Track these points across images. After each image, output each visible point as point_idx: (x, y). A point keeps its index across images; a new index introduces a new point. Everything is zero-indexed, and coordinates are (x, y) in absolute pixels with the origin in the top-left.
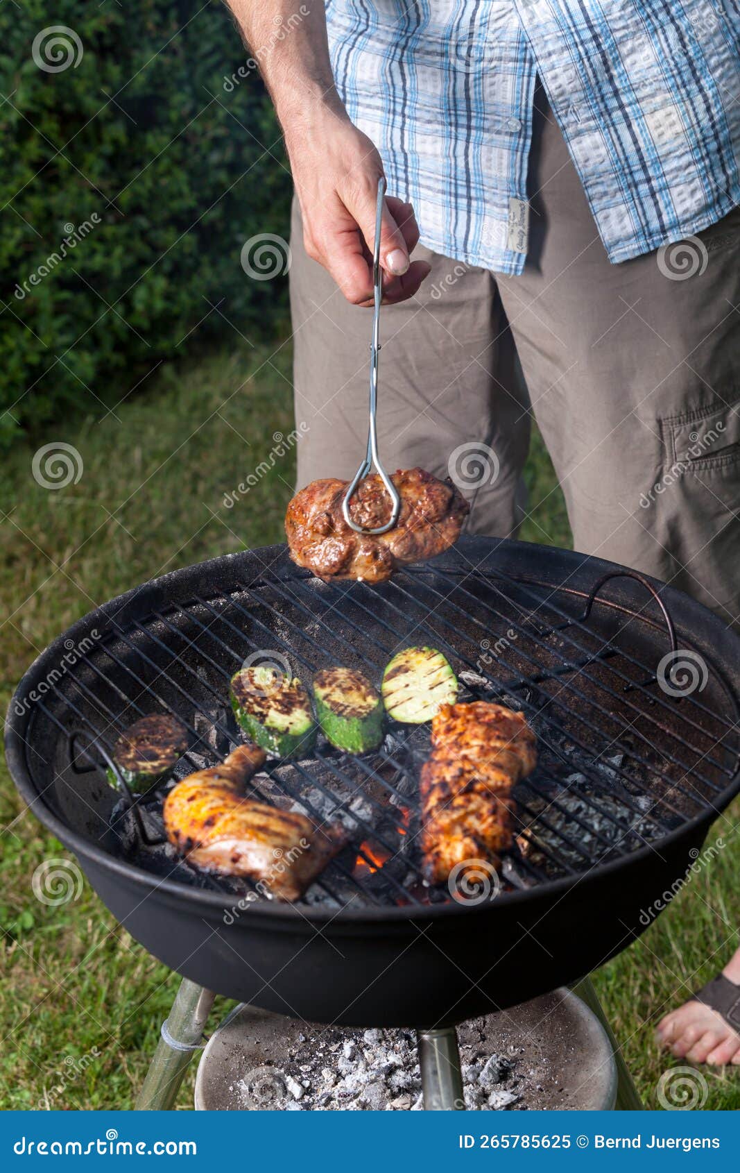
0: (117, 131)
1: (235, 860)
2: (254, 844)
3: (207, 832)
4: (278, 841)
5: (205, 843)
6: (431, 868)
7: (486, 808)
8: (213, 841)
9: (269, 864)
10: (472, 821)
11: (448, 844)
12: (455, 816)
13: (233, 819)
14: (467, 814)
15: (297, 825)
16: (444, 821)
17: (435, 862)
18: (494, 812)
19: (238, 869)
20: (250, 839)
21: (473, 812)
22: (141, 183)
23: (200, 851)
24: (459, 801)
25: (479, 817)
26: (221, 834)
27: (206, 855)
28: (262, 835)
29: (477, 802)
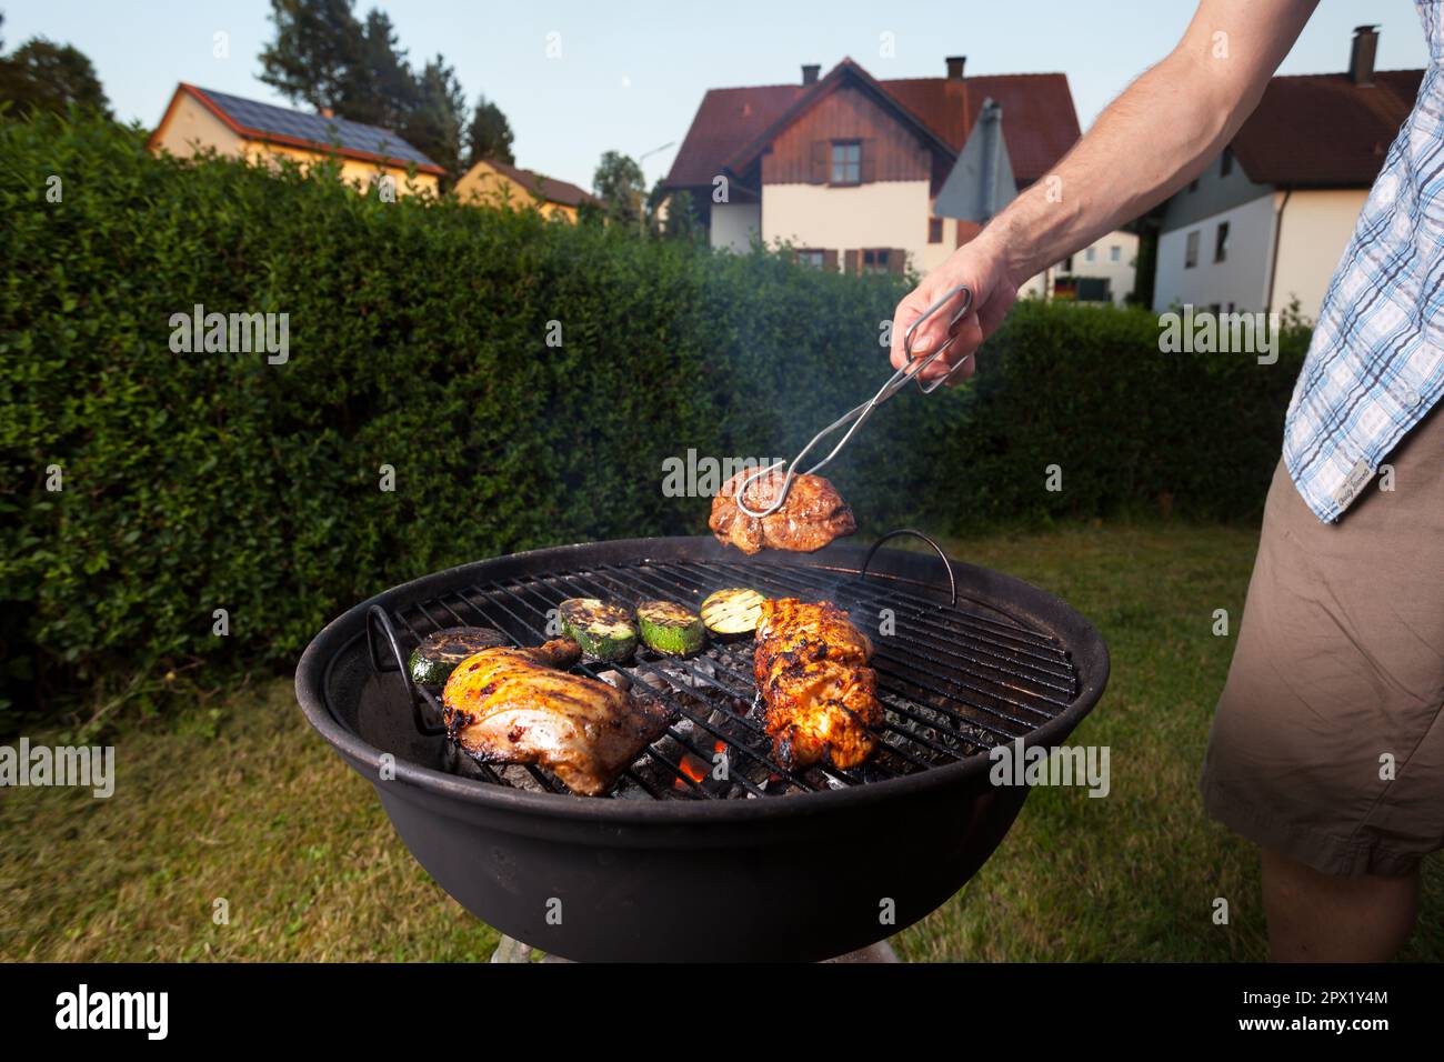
0: (562, 487)
1: (514, 738)
2: (542, 714)
3: (483, 702)
4: (577, 710)
5: (479, 718)
6: (789, 746)
7: (847, 674)
8: (489, 712)
9: (561, 741)
10: (833, 691)
11: (806, 716)
12: (810, 683)
13: (518, 684)
14: (826, 681)
15: (606, 694)
16: (797, 689)
17: (792, 738)
18: (858, 679)
19: (519, 752)
20: (537, 708)
21: (831, 680)
22: (572, 512)
23: (472, 728)
24: (811, 667)
25: (841, 685)
26: (500, 703)
27: (480, 734)
28: (553, 702)
29: (833, 669)
